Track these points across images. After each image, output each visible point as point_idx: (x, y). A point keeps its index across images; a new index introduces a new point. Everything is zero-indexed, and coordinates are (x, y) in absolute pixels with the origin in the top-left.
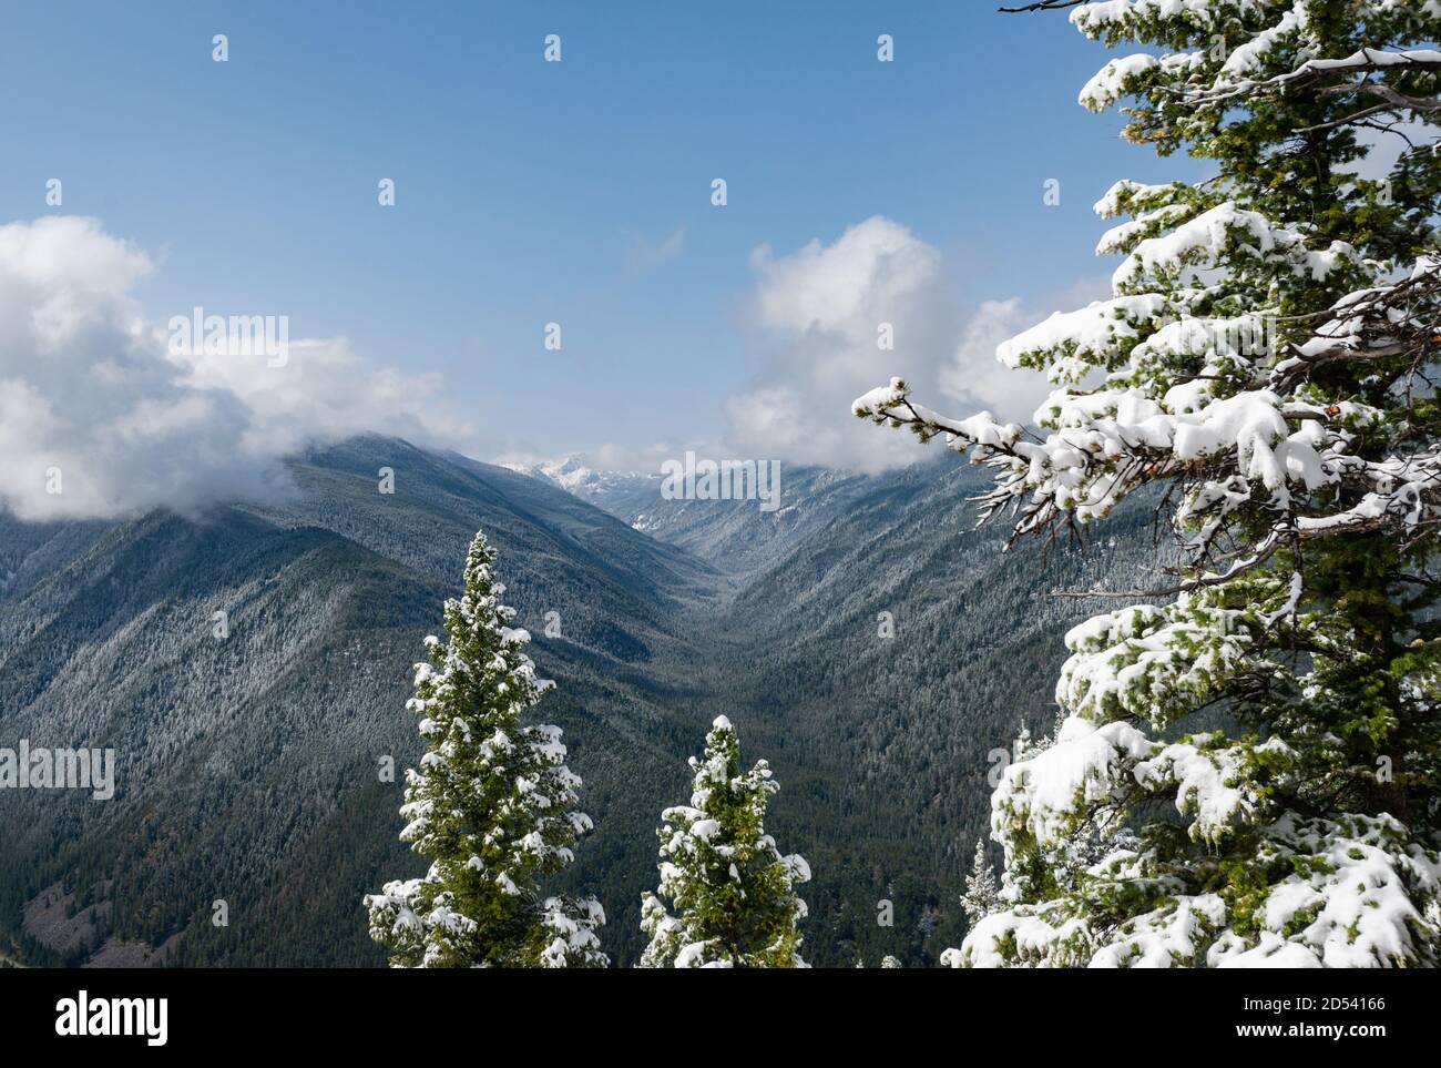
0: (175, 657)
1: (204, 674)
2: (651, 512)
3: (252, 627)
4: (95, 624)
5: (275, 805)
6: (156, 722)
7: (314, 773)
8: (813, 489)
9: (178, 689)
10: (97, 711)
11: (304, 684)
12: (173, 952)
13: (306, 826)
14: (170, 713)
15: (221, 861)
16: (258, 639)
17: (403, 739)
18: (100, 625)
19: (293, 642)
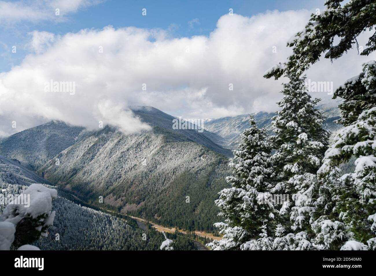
0: (126, 150)
1: (133, 153)
2: (206, 127)
3: (142, 144)
4: (102, 145)
5: (160, 176)
6: (124, 163)
7: (167, 170)
8: (243, 121)
9: (127, 157)
10: (110, 161)
11: (159, 154)
12: (143, 205)
13: (168, 180)
14: (127, 161)
15: (150, 187)
16: (143, 146)
17: (186, 163)
18: (104, 145)
19: (152, 146)
